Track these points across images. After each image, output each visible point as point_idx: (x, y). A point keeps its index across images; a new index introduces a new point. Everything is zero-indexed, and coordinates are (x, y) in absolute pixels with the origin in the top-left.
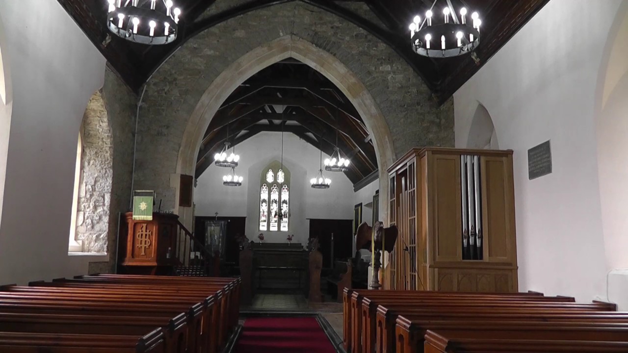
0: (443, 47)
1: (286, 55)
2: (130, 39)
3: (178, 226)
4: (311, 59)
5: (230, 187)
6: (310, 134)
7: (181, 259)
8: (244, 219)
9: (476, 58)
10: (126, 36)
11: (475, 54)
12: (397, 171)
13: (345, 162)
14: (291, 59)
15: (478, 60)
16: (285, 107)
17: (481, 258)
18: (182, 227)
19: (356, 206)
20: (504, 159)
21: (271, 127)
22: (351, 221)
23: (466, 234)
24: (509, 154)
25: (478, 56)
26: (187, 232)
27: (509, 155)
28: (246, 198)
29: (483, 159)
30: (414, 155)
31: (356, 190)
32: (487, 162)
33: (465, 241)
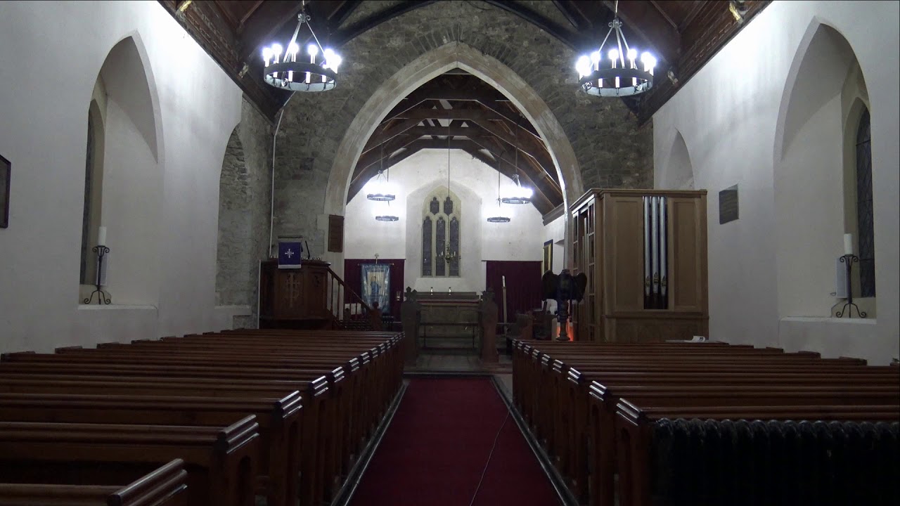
0: (618, 85)
1: (452, 66)
2: (287, 88)
3: (329, 275)
4: (481, 71)
5: (383, 223)
6: (486, 151)
7: (335, 313)
8: (403, 260)
9: (674, 78)
10: (281, 85)
11: (672, 74)
12: (579, 210)
13: (528, 192)
14: (457, 69)
15: (676, 80)
16: (451, 120)
17: (666, 307)
18: (334, 275)
19: (546, 244)
20: (697, 200)
21: (436, 144)
22: (540, 263)
23: (649, 282)
24: (702, 194)
25: (676, 76)
26: (340, 281)
27: (702, 196)
28: (404, 236)
29: (670, 201)
30: (593, 196)
31: (545, 223)
32: (675, 205)
33: (648, 290)
